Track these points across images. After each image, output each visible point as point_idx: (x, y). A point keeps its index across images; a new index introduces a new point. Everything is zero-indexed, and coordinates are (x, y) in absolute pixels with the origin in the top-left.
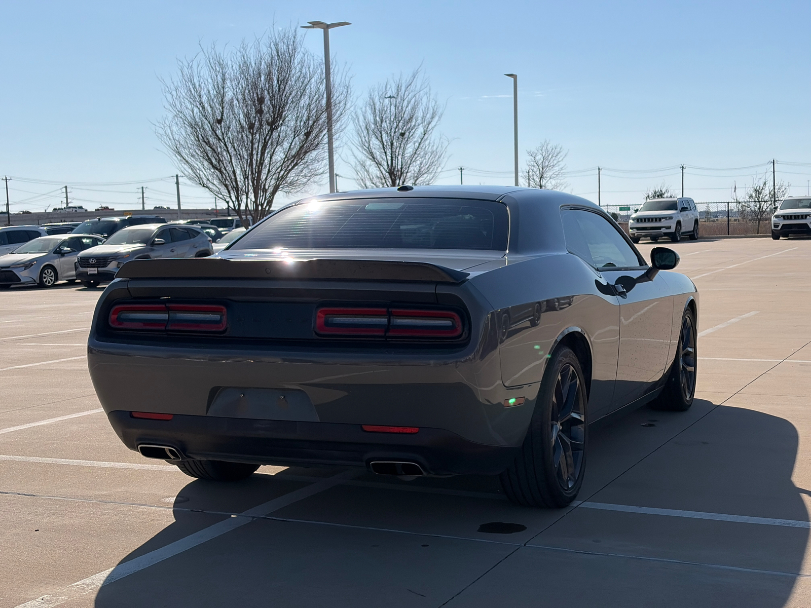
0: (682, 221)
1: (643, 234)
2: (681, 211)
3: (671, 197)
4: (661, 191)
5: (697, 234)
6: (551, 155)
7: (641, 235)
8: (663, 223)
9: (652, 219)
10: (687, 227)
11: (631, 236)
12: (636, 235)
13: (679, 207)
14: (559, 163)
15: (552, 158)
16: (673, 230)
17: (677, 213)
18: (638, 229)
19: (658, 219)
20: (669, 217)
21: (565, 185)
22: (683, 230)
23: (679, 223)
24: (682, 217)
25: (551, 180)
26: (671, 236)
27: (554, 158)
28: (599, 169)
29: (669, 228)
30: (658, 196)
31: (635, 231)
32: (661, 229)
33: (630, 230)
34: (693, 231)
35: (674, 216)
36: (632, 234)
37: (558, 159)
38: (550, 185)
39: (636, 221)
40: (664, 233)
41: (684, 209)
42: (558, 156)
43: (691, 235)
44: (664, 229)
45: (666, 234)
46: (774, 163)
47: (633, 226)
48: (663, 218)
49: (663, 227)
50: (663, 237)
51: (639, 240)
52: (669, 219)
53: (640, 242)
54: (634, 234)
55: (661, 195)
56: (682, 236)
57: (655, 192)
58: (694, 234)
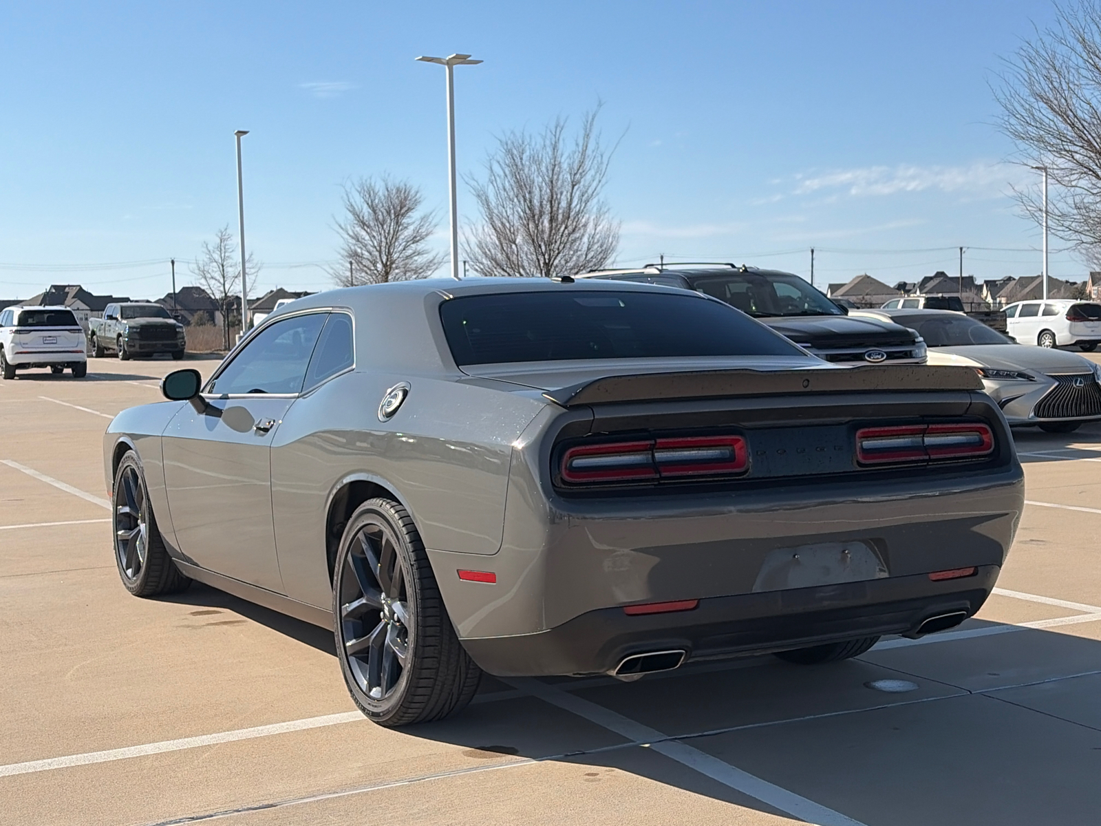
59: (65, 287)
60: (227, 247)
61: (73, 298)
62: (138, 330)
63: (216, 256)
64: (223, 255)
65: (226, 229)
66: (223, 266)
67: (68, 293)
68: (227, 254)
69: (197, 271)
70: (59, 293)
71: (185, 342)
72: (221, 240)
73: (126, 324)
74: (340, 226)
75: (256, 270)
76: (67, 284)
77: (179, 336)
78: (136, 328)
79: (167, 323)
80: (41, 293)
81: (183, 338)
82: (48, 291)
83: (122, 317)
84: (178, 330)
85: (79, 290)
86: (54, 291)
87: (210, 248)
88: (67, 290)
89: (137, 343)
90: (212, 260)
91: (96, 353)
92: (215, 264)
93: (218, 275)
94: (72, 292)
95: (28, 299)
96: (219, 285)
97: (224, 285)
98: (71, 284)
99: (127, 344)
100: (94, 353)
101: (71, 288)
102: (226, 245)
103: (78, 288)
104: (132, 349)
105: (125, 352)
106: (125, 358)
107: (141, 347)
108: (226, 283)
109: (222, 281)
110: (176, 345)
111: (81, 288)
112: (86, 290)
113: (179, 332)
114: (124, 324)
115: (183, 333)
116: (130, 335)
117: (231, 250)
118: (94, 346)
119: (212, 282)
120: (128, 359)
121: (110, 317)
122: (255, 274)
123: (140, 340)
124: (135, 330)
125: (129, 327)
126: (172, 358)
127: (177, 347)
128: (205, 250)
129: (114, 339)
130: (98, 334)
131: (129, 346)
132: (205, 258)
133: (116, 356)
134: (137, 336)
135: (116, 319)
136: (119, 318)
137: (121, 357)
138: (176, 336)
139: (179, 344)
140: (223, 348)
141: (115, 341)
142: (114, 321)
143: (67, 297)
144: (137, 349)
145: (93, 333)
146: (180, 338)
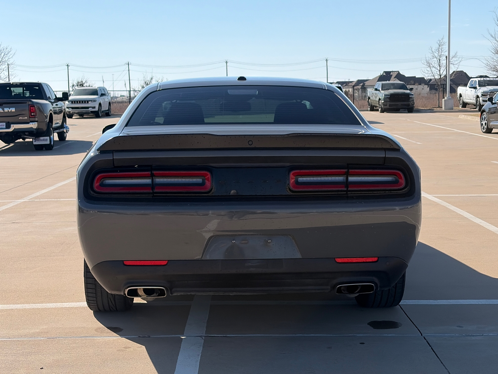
0: (102, 103)
1: (76, 112)
2: (101, 96)
3: (89, 86)
4: (82, 82)
5: (111, 112)
6: (3, 53)
7: (75, 112)
8: (90, 104)
9: (82, 102)
10: (105, 108)
11: (68, 113)
12: (71, 112)
13: (100, 93)
14: (10, 60)
15: (4, 55)
16: (97, 109)
17: (98, 98)
18: (73, 108)
19: (87, 101)
20: (94, 100)
21: (14, 76)
22: (103, 109)
23: (100, 104)
24: (101, 100)
25: (4, 72)
26: (96, 113)
27: (5, 55)
28: (8, 64)
29: (94, 108)
30: (80, 85)
31: (70, 110)
32: (88, 109)
33: (67, 109)
34: (108, 110)
35: (97, 99)
36: (68, 112)
37: (9, 57)
38: (3, 75)
39: (71, 102)
40: (91, 111)
41: (102, 95)
42: (9, 55)
43: (107, 113)
44: (91, 108)
45: (92, 112)
46: (128, 64)
47: (68, 106)
48: (90, 101)
49: (90, 107)
50: (90, 114)
51: (73, 116)
52: (94, 102)
53: (73, 117)
54: (70, 112)
55: (82, 85)
56: (102, 114)
57: (78, 82)
58: (109, 112)
59: (390, 72)
60: (442, 49)
61: (395, 78)
62: (389, 97)
63: (436, 55)
64: (440, 54)
65: (443, 39)
66: (440, 60)
67: (392, 75)
68: (442, 53)
69: (426, 63)
70: (387, 76)
71: (414, 103)
72: (439, 46)
73: (383, 93)
74: (492, 36)
75: (458, 62)
76: (391, 70)
77: (411, 100)
78: (388, 95)
79: (405, 93)
80: (378, 76)
81: (413, 101)
82: (382, 74)
83: (382, 90)
84: (410, 96)
85: (398, 73)
86: (385, 74)
87: (433, 50)
88: (391, 74)
89: (388, 103)
90: (434, 57)
91: (370, 109)
92: (435, 59)
93: (436, 65)
94: (394, 75)
95: (371, 79)
96: (438, 71)
97: (440, 71)
98: (394, 70)
99: (383, 104)
100: (369, 109)
101: (393, 72)
102: (442, 48)
103: (397, 72)
104: (386, 107)
105: (382, 108)
106: (382, 111)
107: (390, 105)
108: (441, 69)
109: (439, 68)
110: (409, 105)
111: (399, 73)
112: (402, 74)
113: (411, 97)
114: (382, 93)
115: (413, 98)
116: (384, 99)
117: (444, 51)
118: (369, 105)
119: (433, 69)
120: (383, 112)
121: (376, 90)
122: (458, 64)
123: (390, 102)
124: (387, 96)
125: (385, 95)
126: (407, 112)
127: (409, 106)
128: (431, 51)
129: (377, 101)
130: (371, 98)
131: (384, 105)
132: (430, 56)
133: (378, 110)
134: (388, 100)
135: (379, 90)
136: (381, 90)
137: (380, 111)
138: (409, 99)
139: (411, 104)
140: (437, 106)
141: (378, 102)
142: (378, 92)
143: (391, 77)
144: (388, 107)
145: (369, 98)
146: (412, 101)
